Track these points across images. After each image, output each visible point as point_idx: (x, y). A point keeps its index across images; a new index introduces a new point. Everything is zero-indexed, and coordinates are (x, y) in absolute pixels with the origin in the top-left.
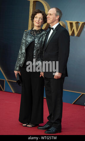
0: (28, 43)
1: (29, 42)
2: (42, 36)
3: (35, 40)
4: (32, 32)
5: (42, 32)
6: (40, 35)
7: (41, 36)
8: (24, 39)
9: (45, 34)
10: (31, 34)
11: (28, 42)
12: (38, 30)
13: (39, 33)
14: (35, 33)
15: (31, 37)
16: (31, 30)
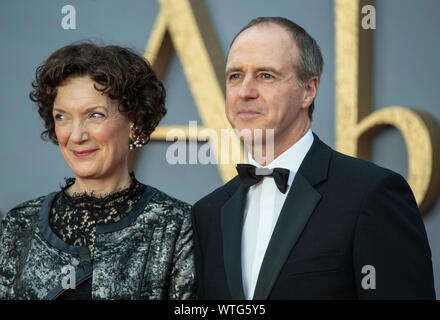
2: (145, 236)
3: (95, 275)
4: (62, 212)
5: (139, 208)
6: (125, 233)
7: (138, 241)
9: (168, 219)
10: (56, 227)
12: (111, 197)
13: (118, 219)
14: (89, 220)
15: (60, 252)
16: (57, 195)
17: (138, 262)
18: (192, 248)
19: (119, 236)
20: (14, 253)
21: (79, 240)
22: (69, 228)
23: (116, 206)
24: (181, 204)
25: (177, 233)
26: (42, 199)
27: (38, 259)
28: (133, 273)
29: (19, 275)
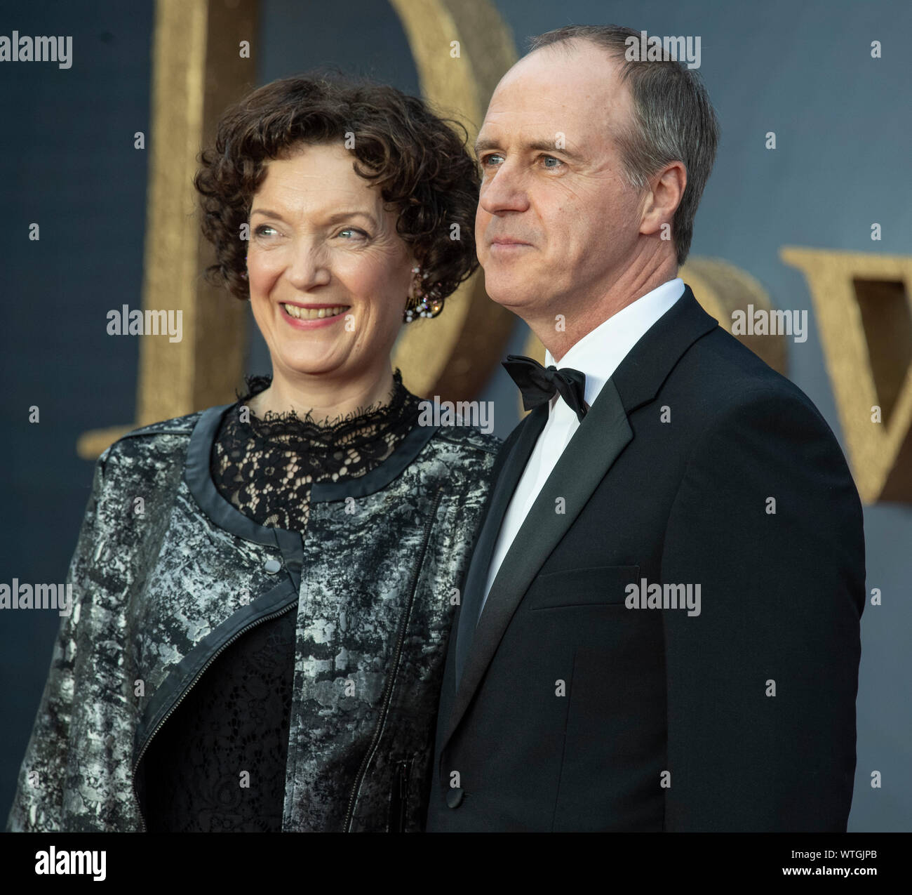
2: (419, 513)
6: (375, 504)
10: (224, 486)
11: (178, 636)
13: (362, 474)
14: (297, 475)
15: (238, 539)
16: (227, 413)
19: (361, 510)
20: (128, 536)
21: (274, 519)
22: (252, 490)
27: (186, 552)
28: (388, 594)
29: (139, 586)
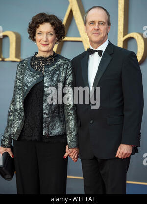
0: (27, 89)
1: (29, 85)
2: (58, 69)
3: (45, 79)
4: (34, 62)
5: (56, 61)
6: (52, 68)
7: (56, 70)
8: (20, 80)
9: (64, 64)
10: (33, 66)
11: (27, 86)
12: (48, 58)
13: (50, 64)
14: (42, 64)
15: (34, 73)
16: (33, 57)
17: (56, 76)
18: (71, 72)
19: (51, 69)
20: (21, 74)
21: (39, 70)
22: (36, 66)
23: (50, 60)
24: (68, 60)
25: (67, 68)
26: (28, 58)
27: (28, 75)
28: (55, 79)
29: (23, 80)
